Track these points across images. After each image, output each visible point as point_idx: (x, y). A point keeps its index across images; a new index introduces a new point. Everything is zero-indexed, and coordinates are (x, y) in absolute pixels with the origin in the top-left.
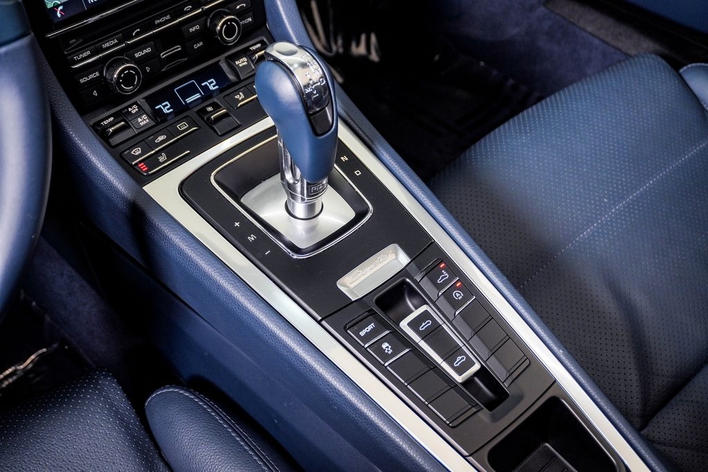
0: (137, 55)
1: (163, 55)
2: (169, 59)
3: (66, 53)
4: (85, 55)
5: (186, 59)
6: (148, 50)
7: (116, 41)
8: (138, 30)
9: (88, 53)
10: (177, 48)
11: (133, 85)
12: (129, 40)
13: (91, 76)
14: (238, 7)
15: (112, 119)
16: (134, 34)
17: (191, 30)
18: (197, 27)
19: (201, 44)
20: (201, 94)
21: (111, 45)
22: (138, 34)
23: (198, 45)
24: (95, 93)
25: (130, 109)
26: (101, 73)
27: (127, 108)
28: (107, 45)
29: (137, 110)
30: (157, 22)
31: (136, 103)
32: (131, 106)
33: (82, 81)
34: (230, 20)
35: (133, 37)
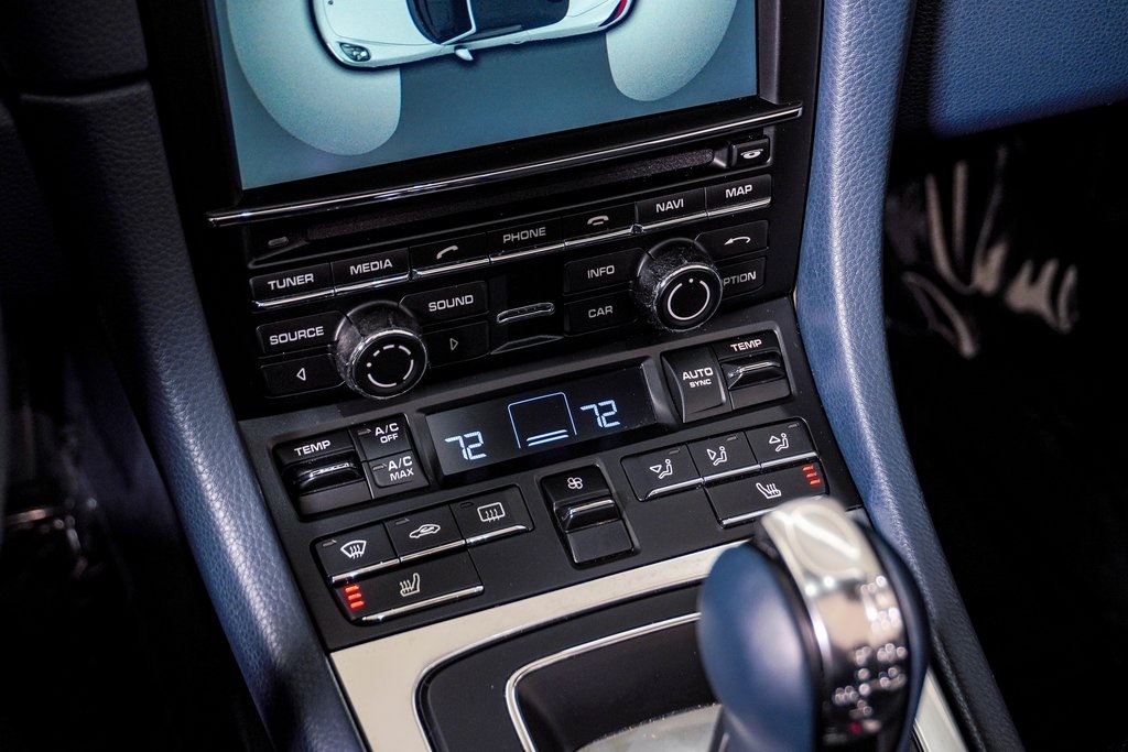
0: (433, 307)
1: (503, 318)
2: (517, 329)
3: (251, 266)
4: (298, 281)
5: (559, 338)
6: (466, 300)
7: (388, 263)
8: (455, 248)
9: (309, 278)
10: (544, 308)
11: (400, 381)
12: (423, 265)
13: (301, 334)
14: (731, 241)
15: (324, 444)
16: (439, 256)
17: (591, 273)
18: (610, 270)
19: (609, 309)
20: (570, 432)
21: (372, 273)
22: (449, 258)
23: (601, 312)
24: (302, 374)
25: (379, 431)
26: (330, 331)
27: (373, 424)
28: (363, 268)
29: (395, 436)
30: (508, 238)
31: (399, 418)
32: (383, 422)
33: (275, 340)
34: (698, 274)
35: (436, 263)
